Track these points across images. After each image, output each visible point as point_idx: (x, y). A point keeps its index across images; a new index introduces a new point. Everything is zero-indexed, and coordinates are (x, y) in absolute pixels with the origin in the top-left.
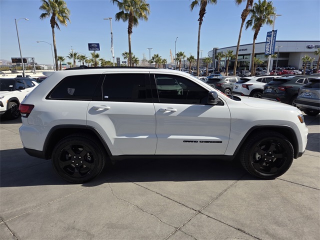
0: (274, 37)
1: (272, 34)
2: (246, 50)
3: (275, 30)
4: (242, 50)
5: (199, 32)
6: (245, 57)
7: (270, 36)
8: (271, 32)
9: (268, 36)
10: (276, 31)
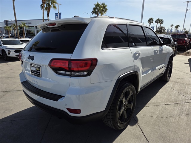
0: (60, 16)
1: (58, 15)
2: (31, 23)
3: (59, 12)
4: (28, 23)
5: (14, 5)
6: (30, 28)
7: (57, 16)
8: (58, 13)
9: (56, 15)
10: (61, 13)
